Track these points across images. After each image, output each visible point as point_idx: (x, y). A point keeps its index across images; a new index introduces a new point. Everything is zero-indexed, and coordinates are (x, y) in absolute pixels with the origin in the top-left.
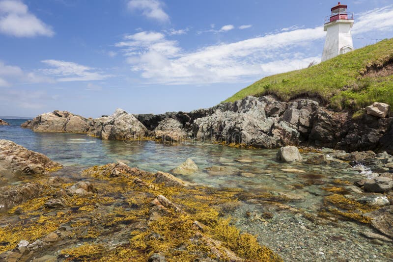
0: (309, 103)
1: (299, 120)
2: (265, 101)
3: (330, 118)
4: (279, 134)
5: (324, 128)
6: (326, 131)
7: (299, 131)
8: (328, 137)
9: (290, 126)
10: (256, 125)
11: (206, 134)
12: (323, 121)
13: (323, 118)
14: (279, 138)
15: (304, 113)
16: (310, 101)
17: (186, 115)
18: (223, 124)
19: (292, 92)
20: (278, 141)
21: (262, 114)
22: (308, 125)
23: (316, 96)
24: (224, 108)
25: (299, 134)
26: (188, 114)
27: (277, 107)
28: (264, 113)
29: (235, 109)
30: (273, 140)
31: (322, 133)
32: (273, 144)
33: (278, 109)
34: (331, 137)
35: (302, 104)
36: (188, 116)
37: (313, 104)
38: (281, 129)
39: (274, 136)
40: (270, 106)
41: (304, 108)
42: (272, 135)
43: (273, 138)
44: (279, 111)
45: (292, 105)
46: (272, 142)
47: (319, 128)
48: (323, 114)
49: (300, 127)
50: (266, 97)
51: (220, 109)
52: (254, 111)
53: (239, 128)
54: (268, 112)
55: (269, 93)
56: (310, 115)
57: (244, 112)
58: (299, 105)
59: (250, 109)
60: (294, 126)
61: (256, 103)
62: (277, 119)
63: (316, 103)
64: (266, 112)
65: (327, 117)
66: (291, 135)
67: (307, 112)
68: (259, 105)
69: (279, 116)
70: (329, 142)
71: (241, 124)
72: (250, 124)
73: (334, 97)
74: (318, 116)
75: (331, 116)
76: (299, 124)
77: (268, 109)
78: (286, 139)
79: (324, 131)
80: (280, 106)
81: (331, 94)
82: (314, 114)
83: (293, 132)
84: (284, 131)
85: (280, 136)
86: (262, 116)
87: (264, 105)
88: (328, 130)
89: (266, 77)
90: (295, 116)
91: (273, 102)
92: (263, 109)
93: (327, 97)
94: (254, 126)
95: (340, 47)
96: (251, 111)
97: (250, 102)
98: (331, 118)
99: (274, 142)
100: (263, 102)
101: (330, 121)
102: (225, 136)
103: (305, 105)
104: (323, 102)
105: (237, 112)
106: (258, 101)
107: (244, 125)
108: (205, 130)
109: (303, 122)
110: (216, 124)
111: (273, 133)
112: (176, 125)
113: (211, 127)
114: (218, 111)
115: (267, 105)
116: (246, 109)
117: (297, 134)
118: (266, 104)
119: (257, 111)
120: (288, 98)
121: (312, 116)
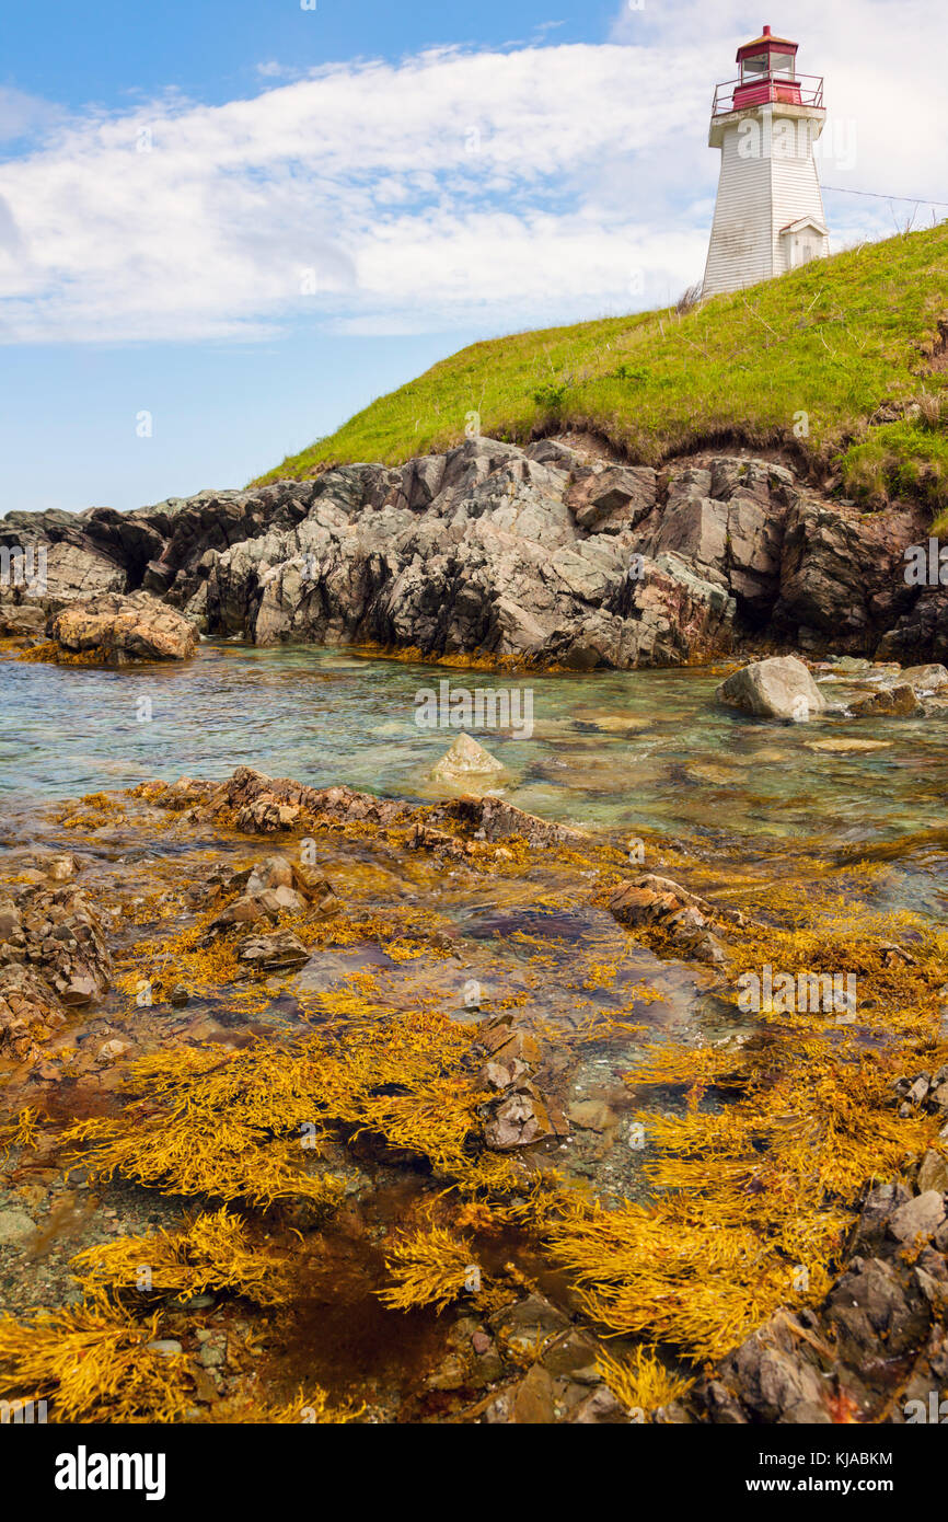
0: (758, 473)
1: (728, 547)
2: (560, 460)
3: (852, 535)
4: (664, 609)
5: (832, 575)
6: (840, 589)
7: (732, 593)
8: (846, 611)
9: (697, 574)
10: (548, 572)
11: (299, 616)
12: (828, 547)
13: (827, 535)
14: (666, 626)
15: (744, 515)
16: (762, 466)
17: (140, 524)
18: (375, 567)
19: (674, 425)
20: (661, 636)
21: (556, 522)
22: (761, 564)
23: (781, 444)
24: (351, 491)
25: (733, 603)
26: (149, 521)
27: (620, 488)
28: (563, 515)
29: (417, 498)
30: (642, 634)
31: (824, 599)
32: (643, 652)
33: (623, 499)
34: (857, 611)
35: (730, 477)
36: (153, 533)
37: (774, 478)
38: (668, 587)
39: (645, 616)
40: (589, 483)
41: (741, 495)
42: (638, 613)
43: (643, 626)
44: (632, 508)
45: (687, 480)
46: (641, 644)
47: (812, 577)
48: (822, 521)
49: (734, 574)
50: (559, 444)
51: (336, 495)
52: (521, 508)
53: (479, 589)
54: (582, 513)
55: (570, 427)
56: (768, 522)
57: (475, 512)
58: (715, 483)
59: (504, 500)
60: (715, 572)
61: (526, 473)
62: (625, 540)
63: (782, 472)
64: (573, 511)
65: (840, 532)
66: (706, 608)
67: (754, 513)
68: (539, 483)
69: (633, 527)
70: (849, 630)
71: (488, 570)
72: (521, 567)
73: (853, 450)
74: (803, 527)
75: (854, 525)
76: (728, 562)
77: (582, 497)
78: (690, 627)
79: (830, 590)
80: (635, 483)
81: (837, 436)
82: (785, 519)
83: (715, 596)
84: (682, 592)
85: (668, 616)
86: (556, 530)
87: (560, 480)
88: (843, 583)
89: (479, 345)
90: (712, 528)
91: (598, 469)
92: (557, 497)
93: (824, 446)
94: (542, 576)
95: (778, 225)
96: (506, 511)
97: (493, 465)
98: (857, 538)
99: (646, 642)
100: (552, 465)
101: (850, 547)
102: (407, 622)
103: (742, 482)
104: (811, 467)
105: (432, 511)
106: (532, 464)
107: (500, 572)
108: (295, 599)
109: (744, 552)
110: (343, 571)
111: (639, 604)
112: (92, 578)
113: (322, 585)
114: (325, 508)
115: (573, 480)
116: (481, 498)
117: (728, 602)
118: (565, 475)
119: (536, 506)
120: (662, 448)
121: (779, 527)
